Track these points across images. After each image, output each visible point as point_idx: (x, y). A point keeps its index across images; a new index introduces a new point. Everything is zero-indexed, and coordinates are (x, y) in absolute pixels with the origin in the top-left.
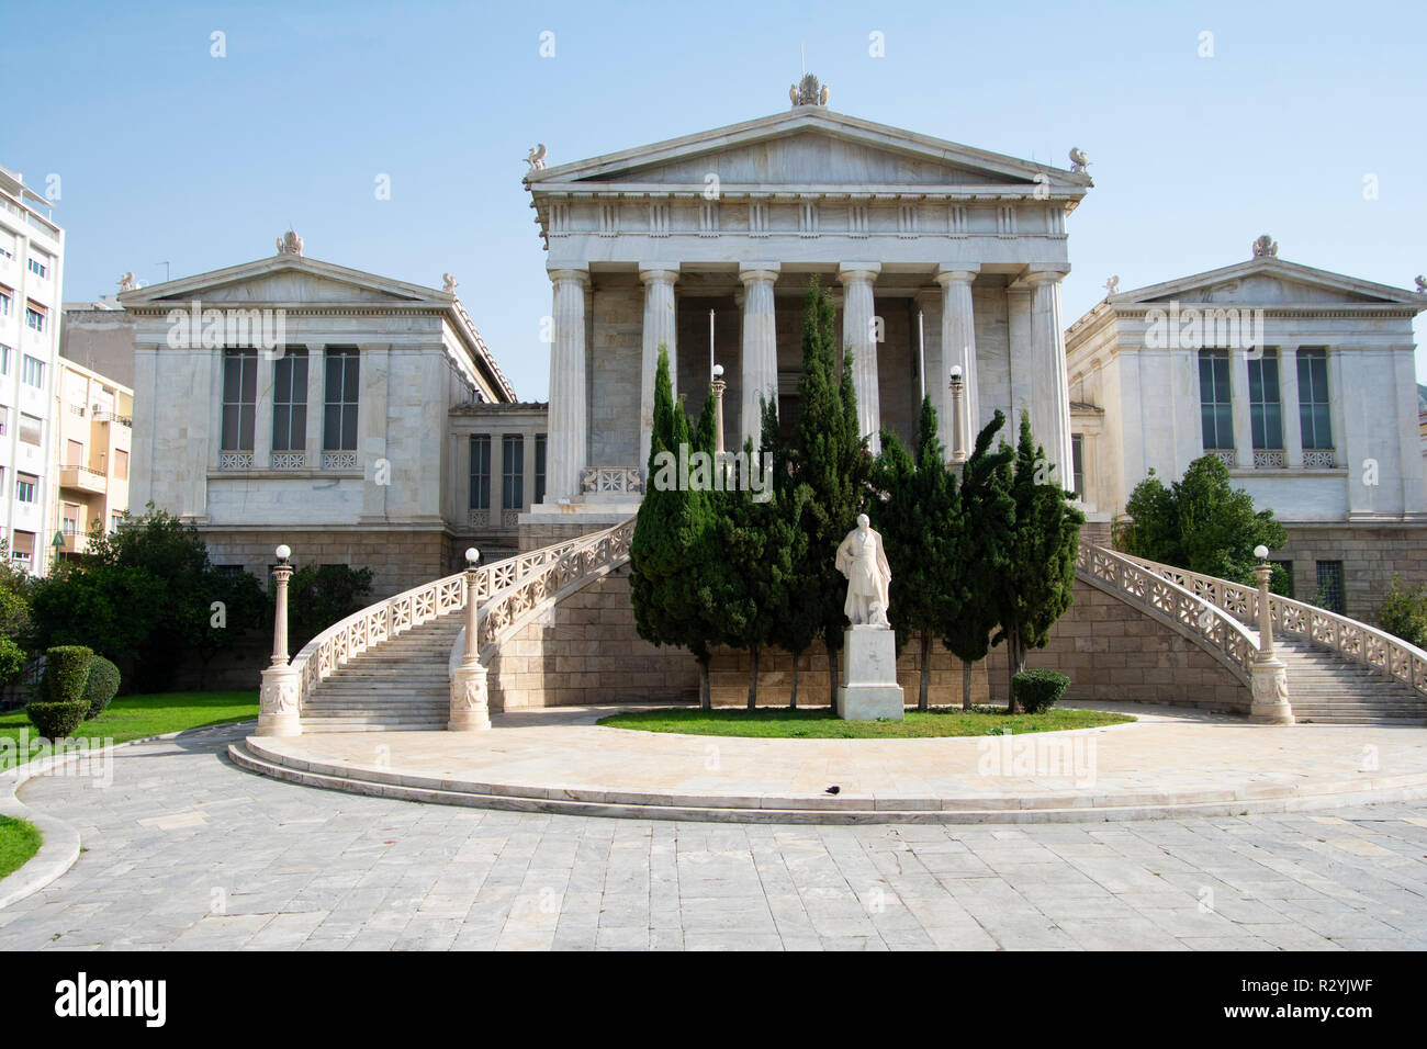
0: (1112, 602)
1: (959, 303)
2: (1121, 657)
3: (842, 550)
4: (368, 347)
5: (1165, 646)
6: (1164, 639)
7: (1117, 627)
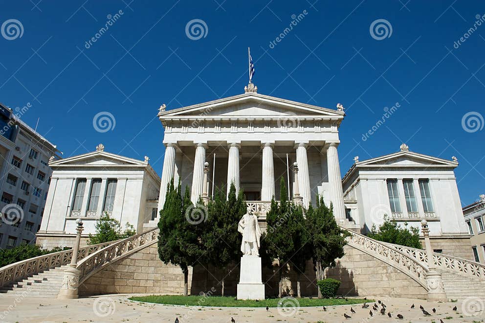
0: (362, 253)
1: (301, 155)
2: (367, 276)
3: (241, 222)
4: (120, 179)
5: (385, 271)
6: (384, 268)
7: (365, 264)
